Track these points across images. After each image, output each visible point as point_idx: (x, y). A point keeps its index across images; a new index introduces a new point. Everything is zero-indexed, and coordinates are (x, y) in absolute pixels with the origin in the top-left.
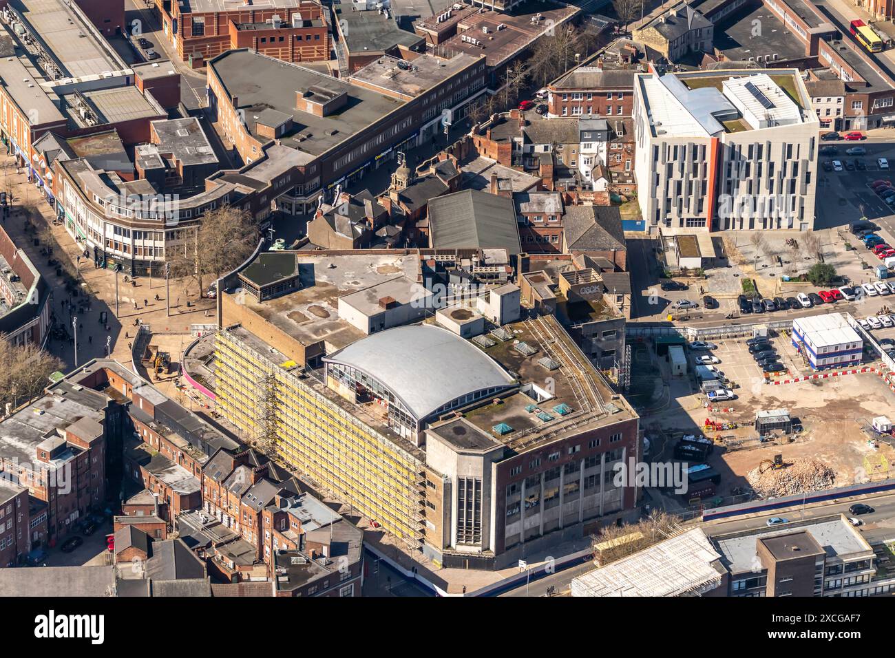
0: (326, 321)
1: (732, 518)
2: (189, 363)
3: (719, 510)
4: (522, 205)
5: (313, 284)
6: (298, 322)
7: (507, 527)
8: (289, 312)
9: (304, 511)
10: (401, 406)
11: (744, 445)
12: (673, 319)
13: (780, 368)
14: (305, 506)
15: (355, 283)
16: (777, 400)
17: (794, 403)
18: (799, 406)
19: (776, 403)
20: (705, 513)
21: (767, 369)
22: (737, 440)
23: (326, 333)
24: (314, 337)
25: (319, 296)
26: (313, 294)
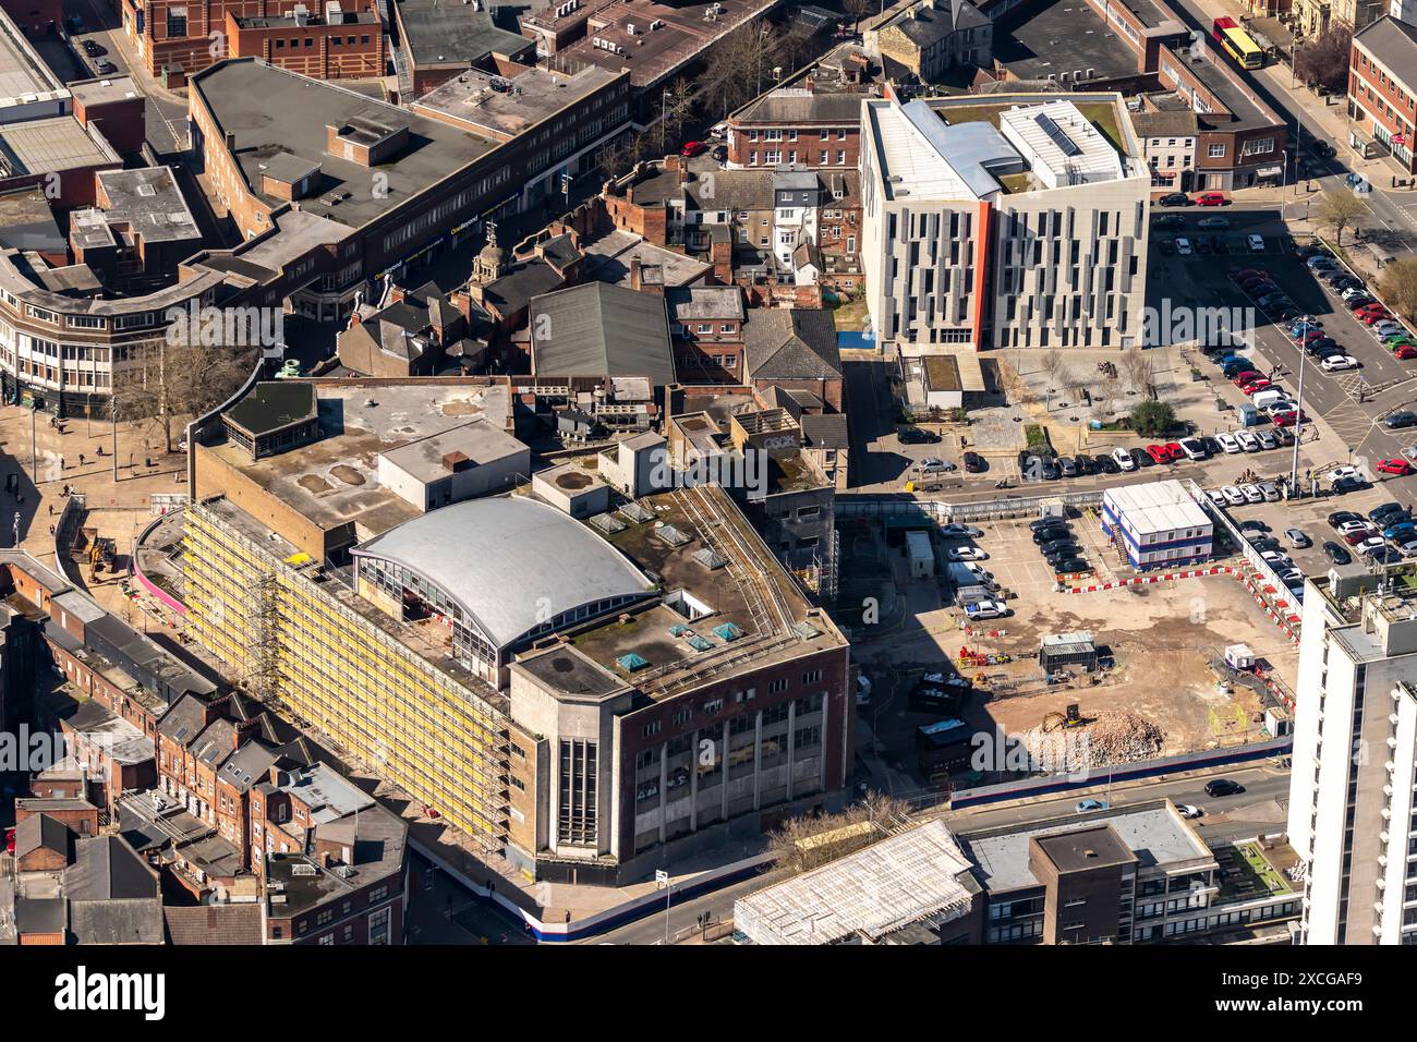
0: (359, 491)
1: (997, 805)
2: (145, 556)
3: (976, 792)
4: (680, 308)
5: (340, 431)
6: (314, 492)
7: (638, 818)
8: (300, 476)
9: (316, 791)
10: (472, 626)
11: (1020, 689)
12: (916, 489)
13: (1081, 567)
14: (317, 784)
15: (408, 430)
16: (1076, 618)
17: (1101, 622)
18: (1109, 627)
19: (1074, 623)
20: (955, 796)
21: (1061, 569)
22: (1011, 680)
23: (359, 509)
24: (340, 515)
25: (349, 451)
26: (340, 448)
